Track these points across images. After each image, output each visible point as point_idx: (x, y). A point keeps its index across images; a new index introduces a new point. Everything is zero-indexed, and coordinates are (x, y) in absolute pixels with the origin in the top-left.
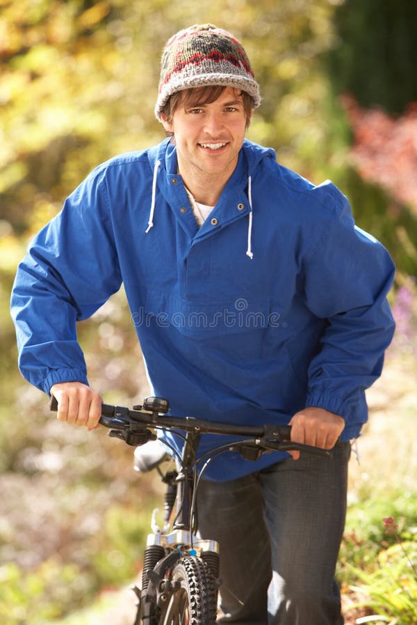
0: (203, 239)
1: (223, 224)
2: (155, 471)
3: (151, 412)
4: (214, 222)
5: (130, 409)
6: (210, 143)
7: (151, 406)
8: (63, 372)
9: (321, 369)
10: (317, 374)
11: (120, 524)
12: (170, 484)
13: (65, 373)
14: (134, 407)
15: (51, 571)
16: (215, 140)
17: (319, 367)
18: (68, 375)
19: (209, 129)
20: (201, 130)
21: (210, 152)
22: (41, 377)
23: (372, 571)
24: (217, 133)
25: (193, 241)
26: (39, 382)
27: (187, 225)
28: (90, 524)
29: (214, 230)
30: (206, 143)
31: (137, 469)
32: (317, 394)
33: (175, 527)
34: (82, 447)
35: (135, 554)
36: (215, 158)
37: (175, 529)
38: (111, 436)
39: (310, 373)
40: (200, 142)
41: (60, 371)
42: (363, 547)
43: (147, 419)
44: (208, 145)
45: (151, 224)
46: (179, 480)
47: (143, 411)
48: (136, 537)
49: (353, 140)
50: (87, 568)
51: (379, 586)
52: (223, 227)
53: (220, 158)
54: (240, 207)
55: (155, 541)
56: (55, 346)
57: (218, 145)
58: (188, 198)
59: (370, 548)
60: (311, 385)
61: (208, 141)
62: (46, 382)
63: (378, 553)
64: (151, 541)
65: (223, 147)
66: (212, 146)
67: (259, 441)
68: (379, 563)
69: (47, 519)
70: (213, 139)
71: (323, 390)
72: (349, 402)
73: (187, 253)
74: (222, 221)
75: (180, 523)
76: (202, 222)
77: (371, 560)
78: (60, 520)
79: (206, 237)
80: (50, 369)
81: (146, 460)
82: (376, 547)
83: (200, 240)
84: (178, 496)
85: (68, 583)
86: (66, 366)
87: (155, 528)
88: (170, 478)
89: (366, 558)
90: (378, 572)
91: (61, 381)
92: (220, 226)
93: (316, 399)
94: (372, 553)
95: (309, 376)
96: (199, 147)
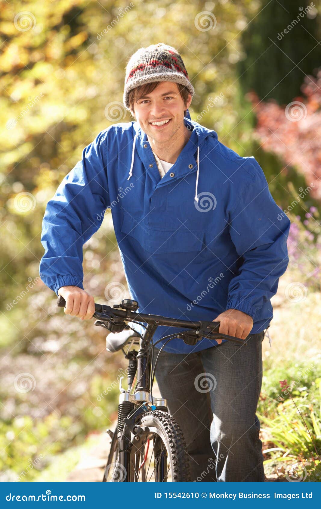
0: (164, 185)
1: (178, 177)
2: (121, 351)
3: (125, 310)
4: (172, 176)
5: (111, 307)
6: (157, 121)
7: (126, 306)
8: (67, 278)
9: (238, 283)
10: (235, 288)
11: (101, 388)
12: (131, 360)
13: (68, 280)
14: (114, 305)
15: (53, 420)
16: (159, 119)
17: (237, 282)
18: (70, 280)
19: (154, 112)
20: (149, 113)
21: (157, 128)
22: (52, 281)
23: (273, 418)
24: (159, 115)
25: (156, 187)
26: (51, 284)
27: (153, 176)
28: (80, 388)
29: (172, 180)
30: (154, 122)
31: (108, 350)
32: (235, 300)
33: (137, 389)
34: (74, 335)
35: (111, 408)
36: (161, 131)
37: (137, 391)
38: (96, 325)
39: (230, 287)
40: (150, 121)
41: (65, 277)
42: (267, 402)
43: (124, 314)
44: (156, 123)
45: (131, 174)
46: (139, 357)
47: (120, 309)
48: (112, 397)
49: (256, 123)
50: (78, 418)
51: (277, 428)
52: (177, 179)
53: (165, 131)
54: (190, 167)
55: (125, 398)
56: (63, 260)
57: (162, 123)
58: (155, 158)
59: (271, 402)
60: (230, 294)
61: (155, 120)
62: (55, 285)
63: (277, 405)
64: (122, 399)
65: (166, 123)
66: (158, 124)
67: (198, 332)
68: (278, 412)
69: (50, 385)
70: (158, 118)
71: (239, 298)
72: (255, 307)
73: (152, 195)
74: (177, 175)
75: (140, 387)
76: (163, 174)
77: (272, 410)
78: (60, 386)
79: (165, 185)
80: (58, 275)
81: (114, 343)
82: (275, 402)
83: (161, 186)
84: (139, 368)
85: (65, 429)
86: (69, 274)
87: (122, 390)
88: (131, 356)
89: (269, 409)
90: (277, 418)
91: (65, 285)
92: (176, 178)
93: (234, 304)
94: (273, 405)
95: (229, 289)
96: (150, 125)
